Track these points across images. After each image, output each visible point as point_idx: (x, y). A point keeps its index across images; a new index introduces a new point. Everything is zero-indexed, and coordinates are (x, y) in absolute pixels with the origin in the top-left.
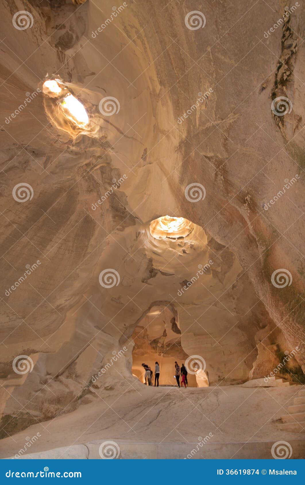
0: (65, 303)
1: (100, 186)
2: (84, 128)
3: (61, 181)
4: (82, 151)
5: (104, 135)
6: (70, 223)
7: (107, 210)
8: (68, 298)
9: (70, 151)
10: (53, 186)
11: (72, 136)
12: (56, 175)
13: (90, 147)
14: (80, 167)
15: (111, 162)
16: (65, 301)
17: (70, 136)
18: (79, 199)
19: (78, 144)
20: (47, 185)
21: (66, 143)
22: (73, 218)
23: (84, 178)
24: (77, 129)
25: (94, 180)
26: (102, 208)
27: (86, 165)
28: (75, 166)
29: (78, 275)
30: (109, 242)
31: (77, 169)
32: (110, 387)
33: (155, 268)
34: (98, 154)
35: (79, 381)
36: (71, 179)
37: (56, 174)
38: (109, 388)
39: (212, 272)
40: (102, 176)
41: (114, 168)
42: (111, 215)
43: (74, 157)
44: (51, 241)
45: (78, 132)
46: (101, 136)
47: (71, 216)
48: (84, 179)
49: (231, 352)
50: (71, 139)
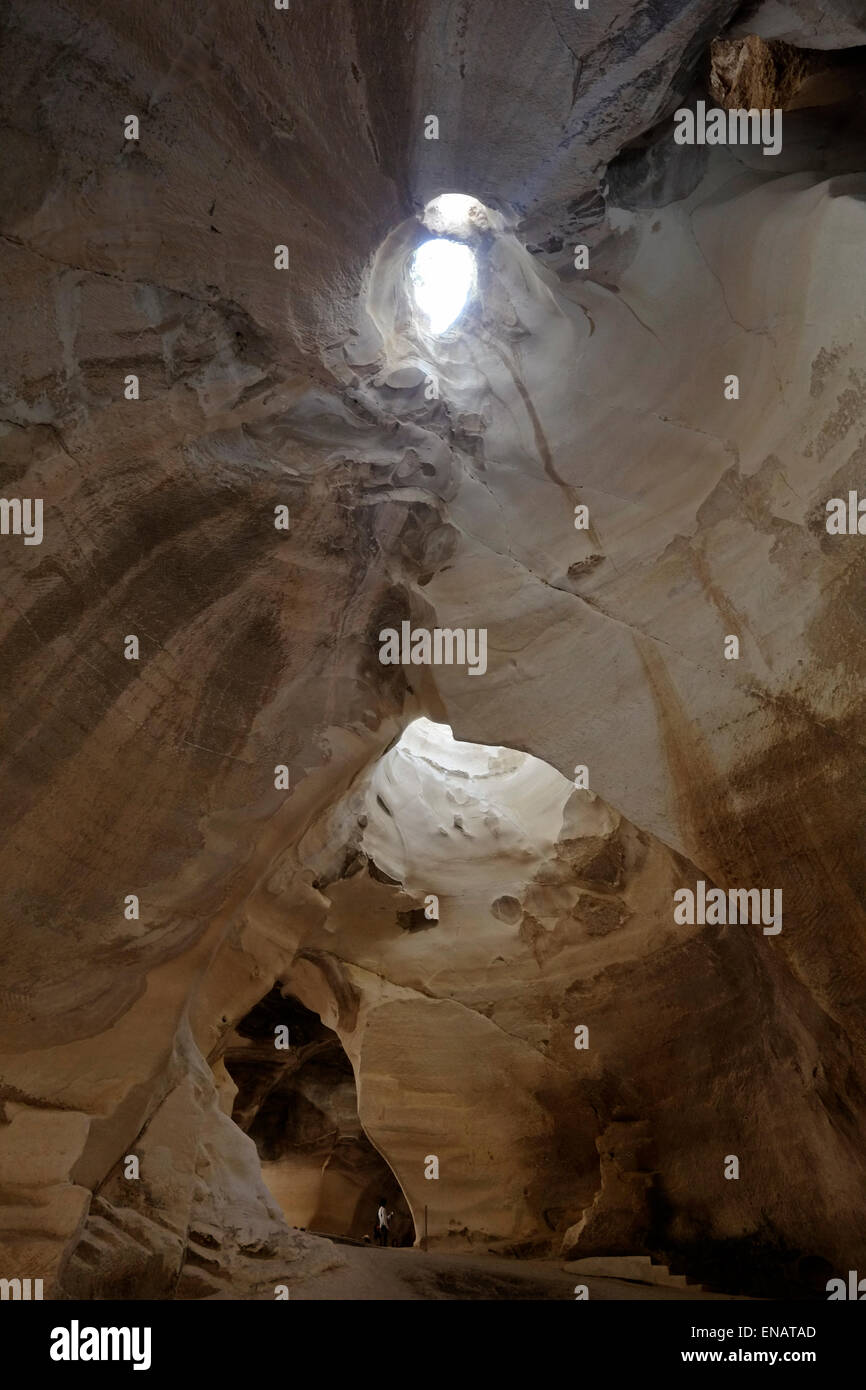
0: (147, 933)
1: (374, 555)
2: (430, 349)
3: (257, 469)
4: (387, 417)
5: (483, 417)
6: (206, 621)
7: (354, 637)
8: (161, 921)
9: (352, 397)
10: (222, 472)
11: (384, 355)
12: (252, 441)
13: (418, 422)
14: (348, 461)
15: (451, 501)
16: (148, 930)
17: (381, 351)
18: (277, 553)
19: (388, 392)
20: (204, 460)
21: (354, 367)
22: (223, 606)
23: (339, 504)
24: (408, 338)
25: (371, 528)
26: (337, 622)
27: (373, 467)
28: (334, 447)
29: (203, 838)
30: (331, 755)
31: (333, 459)
32: (259, 1247)
33: (364, 850)
34: (429, 458)
35: (162, 1220)
36: (294, 480)
37: (255, 436)
38: (255, 1250)
39: (521, 921)
40: (403, 532)
41: (446, 525)
42: (356, 660)
43: (351, 421)
44: (137, 675)
45: (409, 350)
46: (472, 411)
47: (218, 597)
48: (339, 507)
49: (492, 1158)
50: (379, 363)
